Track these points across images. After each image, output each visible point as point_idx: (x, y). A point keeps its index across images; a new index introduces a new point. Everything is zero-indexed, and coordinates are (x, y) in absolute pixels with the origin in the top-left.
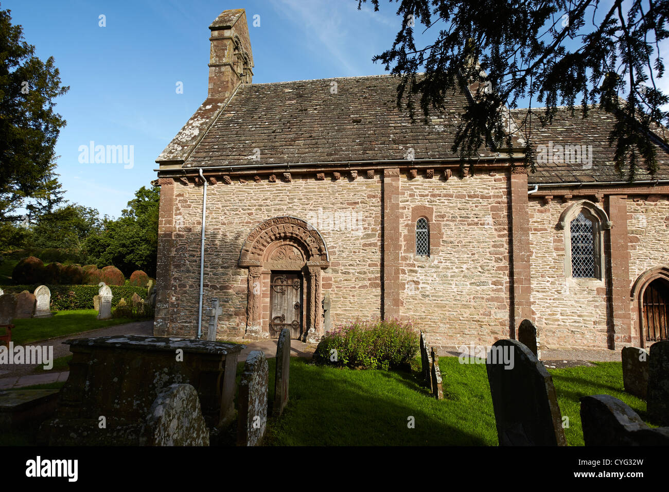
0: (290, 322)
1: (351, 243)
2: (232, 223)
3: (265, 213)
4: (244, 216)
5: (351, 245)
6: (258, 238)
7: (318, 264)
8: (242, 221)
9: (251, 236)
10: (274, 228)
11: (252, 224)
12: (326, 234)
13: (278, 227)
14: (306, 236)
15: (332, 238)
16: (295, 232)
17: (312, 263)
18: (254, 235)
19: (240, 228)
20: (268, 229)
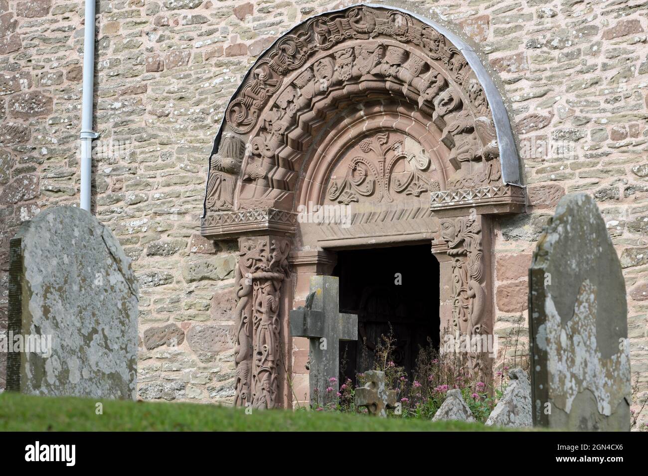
1: (602, 94)
2: (180, 60)
4: (222, 25)
5: (603, 105)
6: (266, 114)
7: (471, 201)
8: (214, 45)
9: (238, 104)
10: (322, 60)
11: (248, 53)
12: (509, 63)
13: (333, 54)
14: (433, 82)
15: (533, 82)
16: (393, 71)
17: (448, 199)
18: (249, 100)
19: (211, 78)
20: (300, 71)
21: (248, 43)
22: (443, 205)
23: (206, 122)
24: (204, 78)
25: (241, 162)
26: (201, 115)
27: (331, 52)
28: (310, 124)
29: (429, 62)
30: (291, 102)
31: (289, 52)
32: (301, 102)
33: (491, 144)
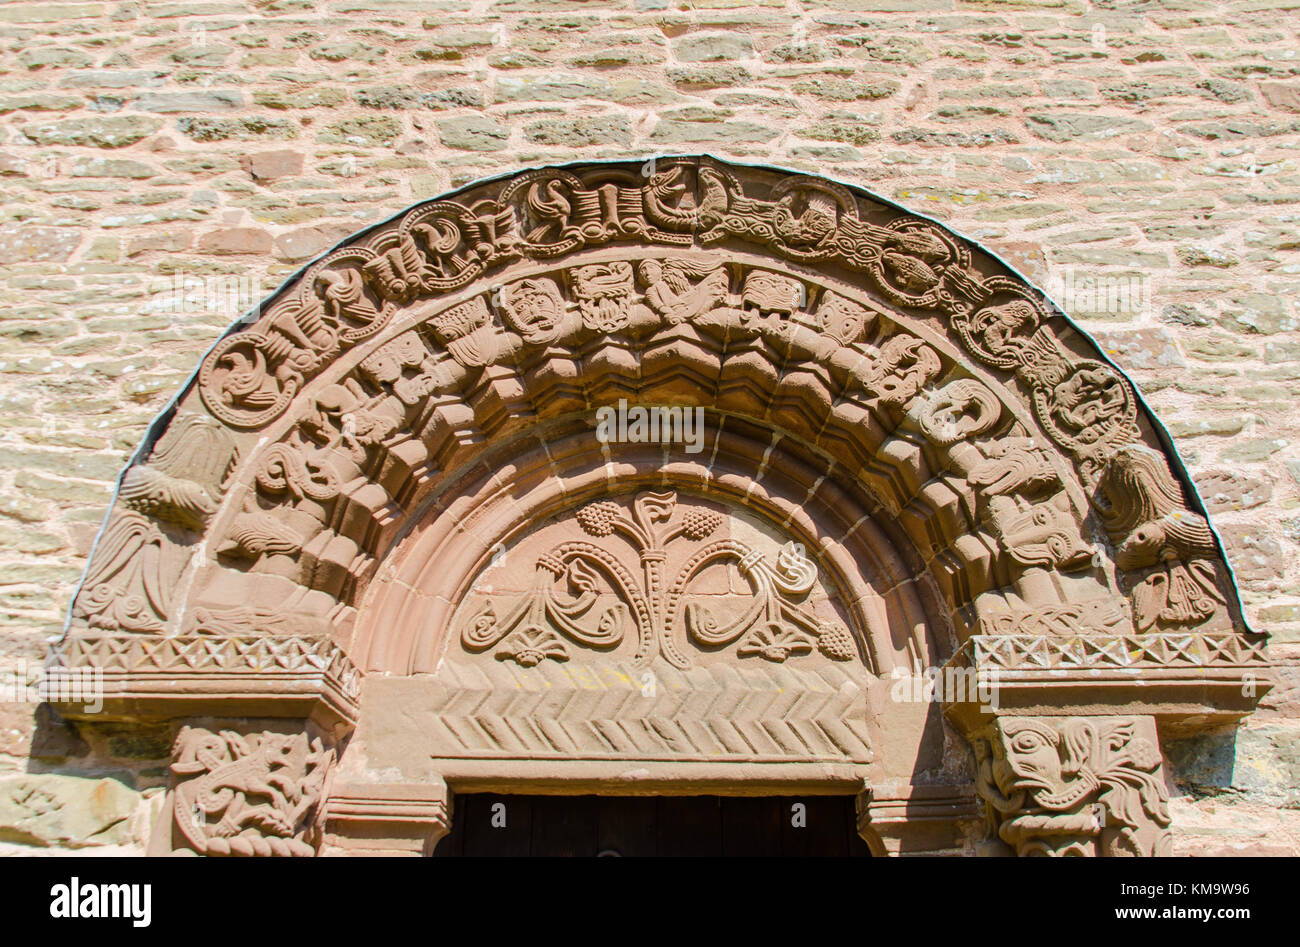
2: (46, 248)
3: (426, 157)
4: (198, 187)
6: (325, 388)
7: (1133, 672)
8: (166, 226)
9: (247, 349)
10: (528, 281)
11: (275, 251)
12: (1123, 347)
13: (567, 271)
14: (906, 363)
15: (1203, 397)
16: (773, 324)
17: (1045, 660)
18: (283, 345)
19: (139, 296)
20: (452, 299)
21: (277, 230)
22: (1029, 675)
23: (99, 396)
24: (115, 293)
25: (219, 502)
26: (87, 377)
27: (562, 265)
28: (457, 434)
29: (891, 314)
30: (410, 371)
31: (439, 243)
32: (445, 372)
33: (1176, 517)
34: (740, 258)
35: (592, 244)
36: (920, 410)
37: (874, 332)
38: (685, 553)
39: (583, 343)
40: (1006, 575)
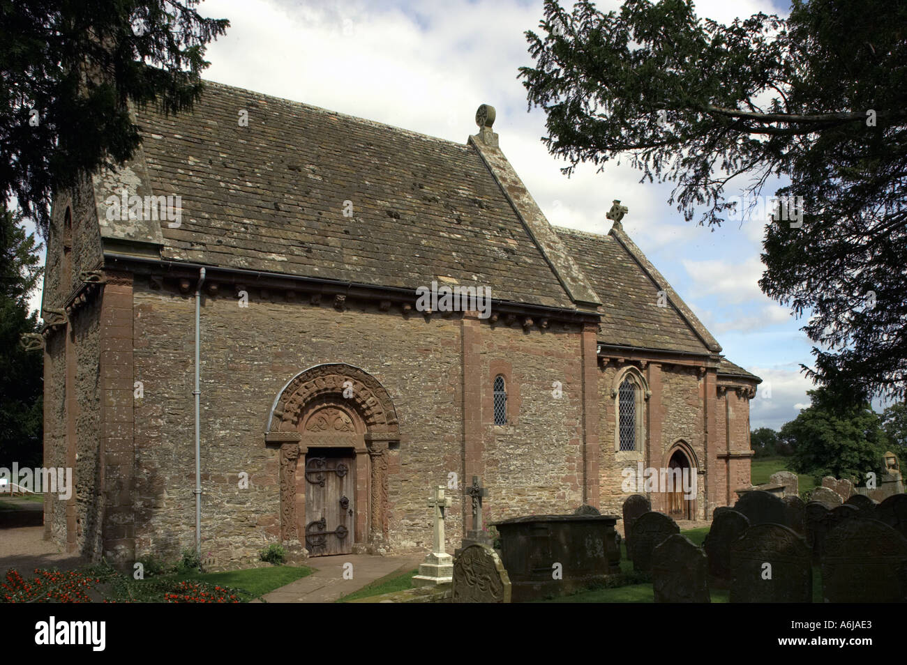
0: (334, 529)
5: (423, 411)
6: (293, 396)
10: (320, 379)
14: (366, 394)
20: (310, 382)
25: (283, 413)
27: (324, 377)
28: (309, 401)
29: (365, 387)
30: (304, 393)
31: (309, 375)
32: (308, 393)
33: (395, 419)
34: (347, 377)
35: (329, 374)
36: (367, 402)
37: (363, 389)
38: (334, 417)
39: (326, 389)
40: (374, 423)
